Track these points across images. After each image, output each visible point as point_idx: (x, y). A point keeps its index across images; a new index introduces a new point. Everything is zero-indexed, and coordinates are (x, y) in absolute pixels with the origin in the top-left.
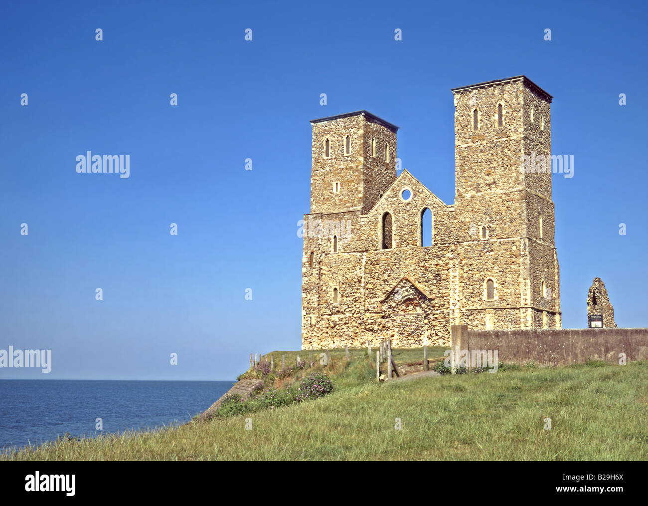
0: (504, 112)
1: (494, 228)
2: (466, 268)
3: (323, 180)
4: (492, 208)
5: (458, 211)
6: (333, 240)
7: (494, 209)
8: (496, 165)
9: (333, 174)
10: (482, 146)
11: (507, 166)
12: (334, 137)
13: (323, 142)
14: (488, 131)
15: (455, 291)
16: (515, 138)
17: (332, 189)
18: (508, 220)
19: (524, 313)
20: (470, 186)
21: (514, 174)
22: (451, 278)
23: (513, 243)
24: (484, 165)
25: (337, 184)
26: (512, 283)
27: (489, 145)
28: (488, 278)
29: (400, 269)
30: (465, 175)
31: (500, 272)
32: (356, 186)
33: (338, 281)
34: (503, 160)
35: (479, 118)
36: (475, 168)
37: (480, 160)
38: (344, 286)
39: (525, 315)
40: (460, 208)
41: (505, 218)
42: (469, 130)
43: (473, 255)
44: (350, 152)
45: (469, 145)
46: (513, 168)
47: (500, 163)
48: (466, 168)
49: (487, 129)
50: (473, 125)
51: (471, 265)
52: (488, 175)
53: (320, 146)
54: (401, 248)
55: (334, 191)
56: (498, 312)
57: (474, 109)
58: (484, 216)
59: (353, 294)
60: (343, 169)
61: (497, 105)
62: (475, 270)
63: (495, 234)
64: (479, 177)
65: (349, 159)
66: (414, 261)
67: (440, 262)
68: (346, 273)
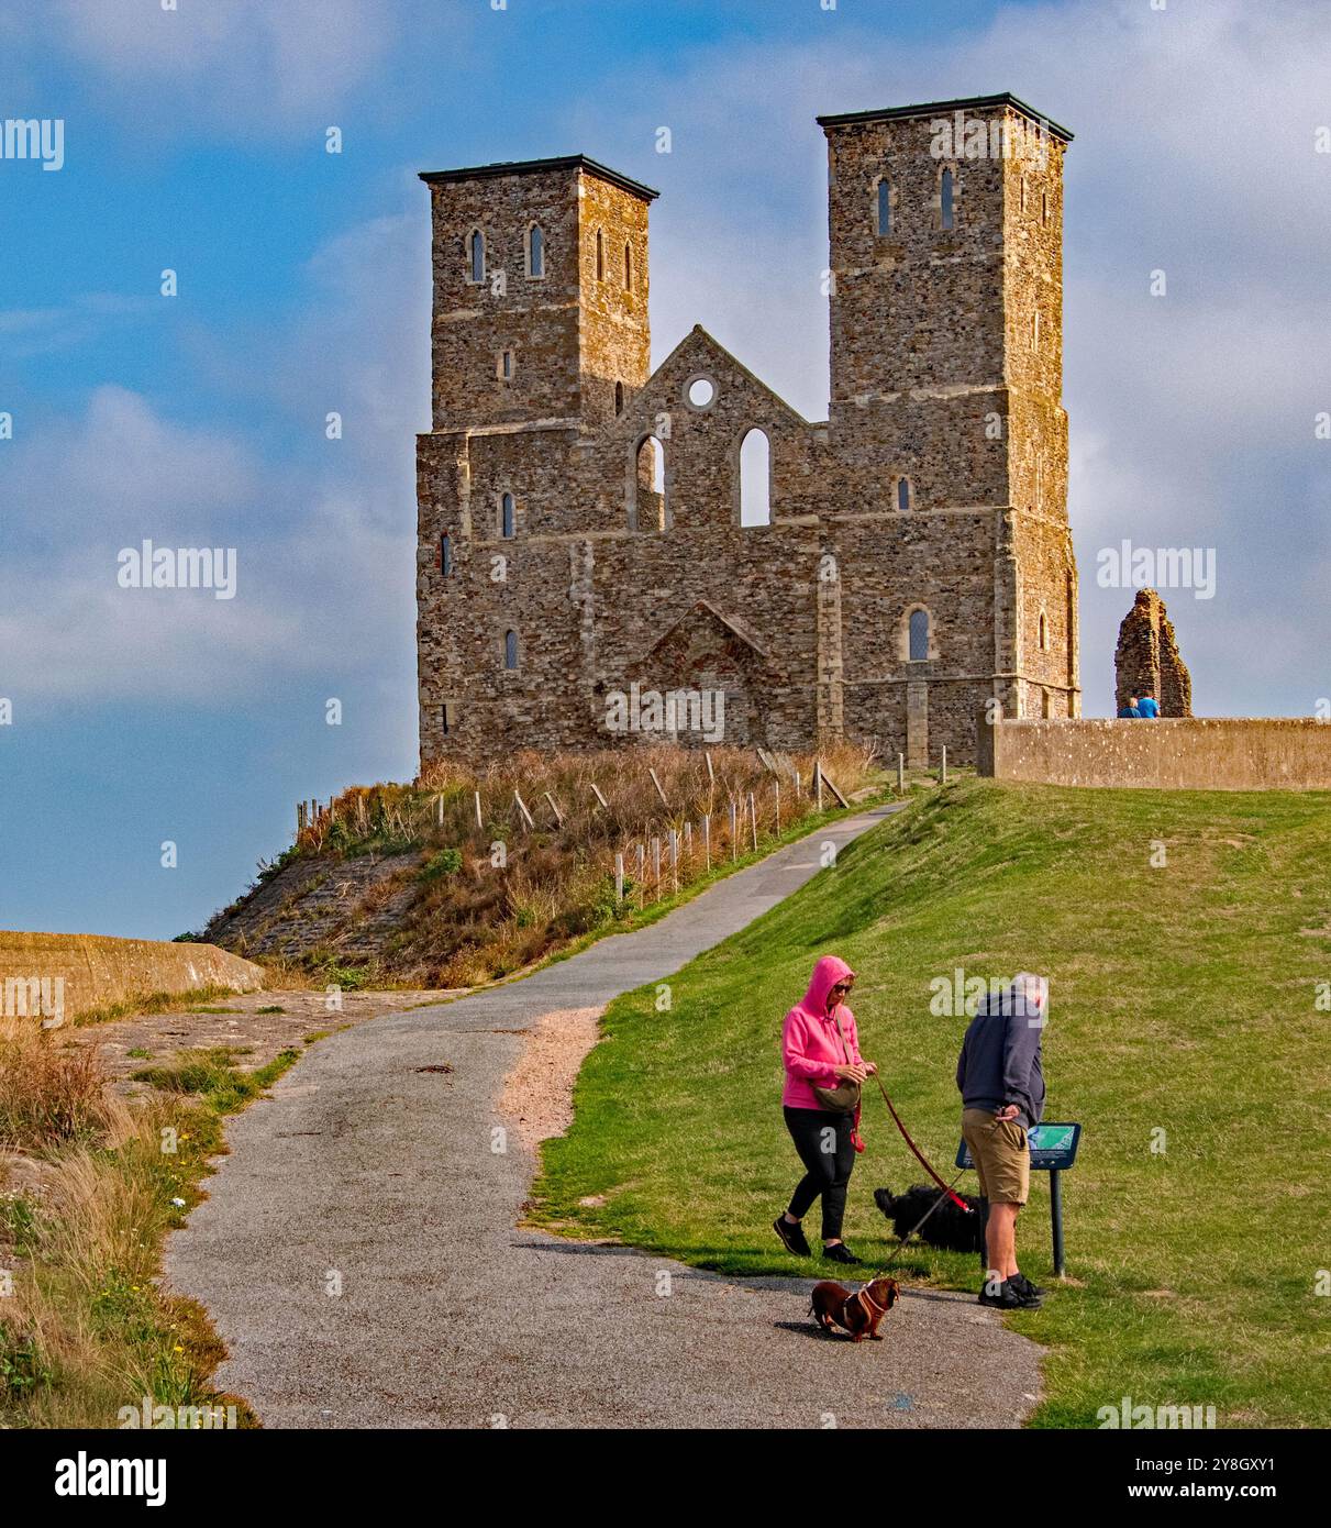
0: (956, 192)
1: (929, 485)
2: (857, 583)
3: (465, 342)
4: (925, 435)
5: (839, 438)
6: (499, 505)
7: (931, 437)
8: (936, 326)
9: (494, 328)
10: (898, 275)
11: (963, 328)
12: (495, 226)
13: (463, 238)
14: (914, 237)
15: (832, 639)
16: (983, 257)
17: (494, 369)
18: (963, 464)
19: (1001, 691)
20: (870, 376)
21: (981, 351)
22: (820, 606)
23: (977, 522)
24: (904, 323)
25: (506, 354)
26: (973, 618)
27: (917, 273)
28: (914, 606)
29: (685, 582)
30: (854, 347)
31: (942, 591)
32: (561, 364)
33: (517, 612)
34: (954, 313)
35: (893, 201)
36: (882, 330)
37: (893, 310)
38: (533, 625)
39: (1004, 695)
40: (842, 431)
41: (956, 459)
42: (866, 232)
43: (876, 550)
44: (543, 269)
45: (866, 270)
46: (979, 335)
47: (946, 320)
48: (858, 328)
49: (911, 232)
50: (877, 221)
51: (869, 574)
52: (914, 350)
53: (456, 249)
54: (687, 531)
55: (500, 373)
56: (939, 690)
57: (880, 177)
58: (904, 453)
59: (558, 647)
60: (523, 316)
61: (940, 171)
62: (881, 587)
63: (932, 497)
64: (890, 354)
65: (539, 288)
66: (722, 562)
67: (791, 566)
68: (538, 590)
